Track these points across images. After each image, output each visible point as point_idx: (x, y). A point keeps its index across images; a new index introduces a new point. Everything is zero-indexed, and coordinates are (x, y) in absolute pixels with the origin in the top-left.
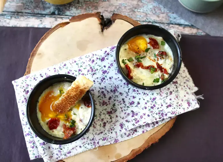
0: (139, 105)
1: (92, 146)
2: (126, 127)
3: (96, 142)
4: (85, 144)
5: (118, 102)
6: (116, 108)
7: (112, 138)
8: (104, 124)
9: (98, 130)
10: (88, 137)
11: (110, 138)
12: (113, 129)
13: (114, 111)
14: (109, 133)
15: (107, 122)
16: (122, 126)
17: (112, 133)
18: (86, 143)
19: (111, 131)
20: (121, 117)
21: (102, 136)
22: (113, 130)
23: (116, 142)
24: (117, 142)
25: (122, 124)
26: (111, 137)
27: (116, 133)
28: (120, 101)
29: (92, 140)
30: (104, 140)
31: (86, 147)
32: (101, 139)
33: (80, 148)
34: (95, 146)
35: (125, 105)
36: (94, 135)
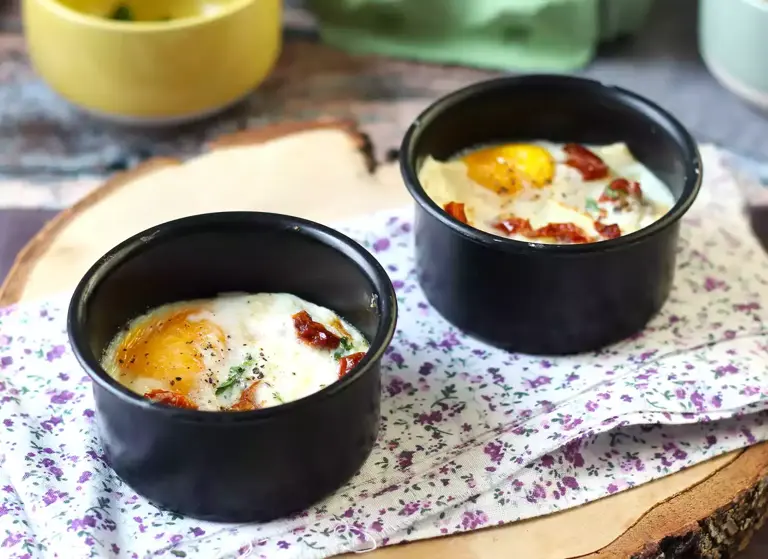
0: (574, 383)
1: (343, 537)
2: (519, 451)
4: (307, 532)
5: (468, 379)
6: (457, 401)
7: (450, 499)
8: (405, 459)
9: (372, 481)
11: (438, 503)
12: (451, 467)
13: (450, 411)
14: (432, 484)
15: (420, 448)
16: (495, 452)
17: (445, 482)
18: (315, 528)
19: (443, 476)
20: (487, 427)
21: (393, 499)
22: (449, 472)
23: (474, 524)
24: (479, 526)
25: (497, 444)
26: (441, 497)
27: (469, 479)
28: (480, 377)
29: (342, 516)
30: (407, 512)
31: (314, 544)
32: (391, 509)
33: (284, 549)
34: (362, 538)
35: (507, 388)
36: (351, 500)
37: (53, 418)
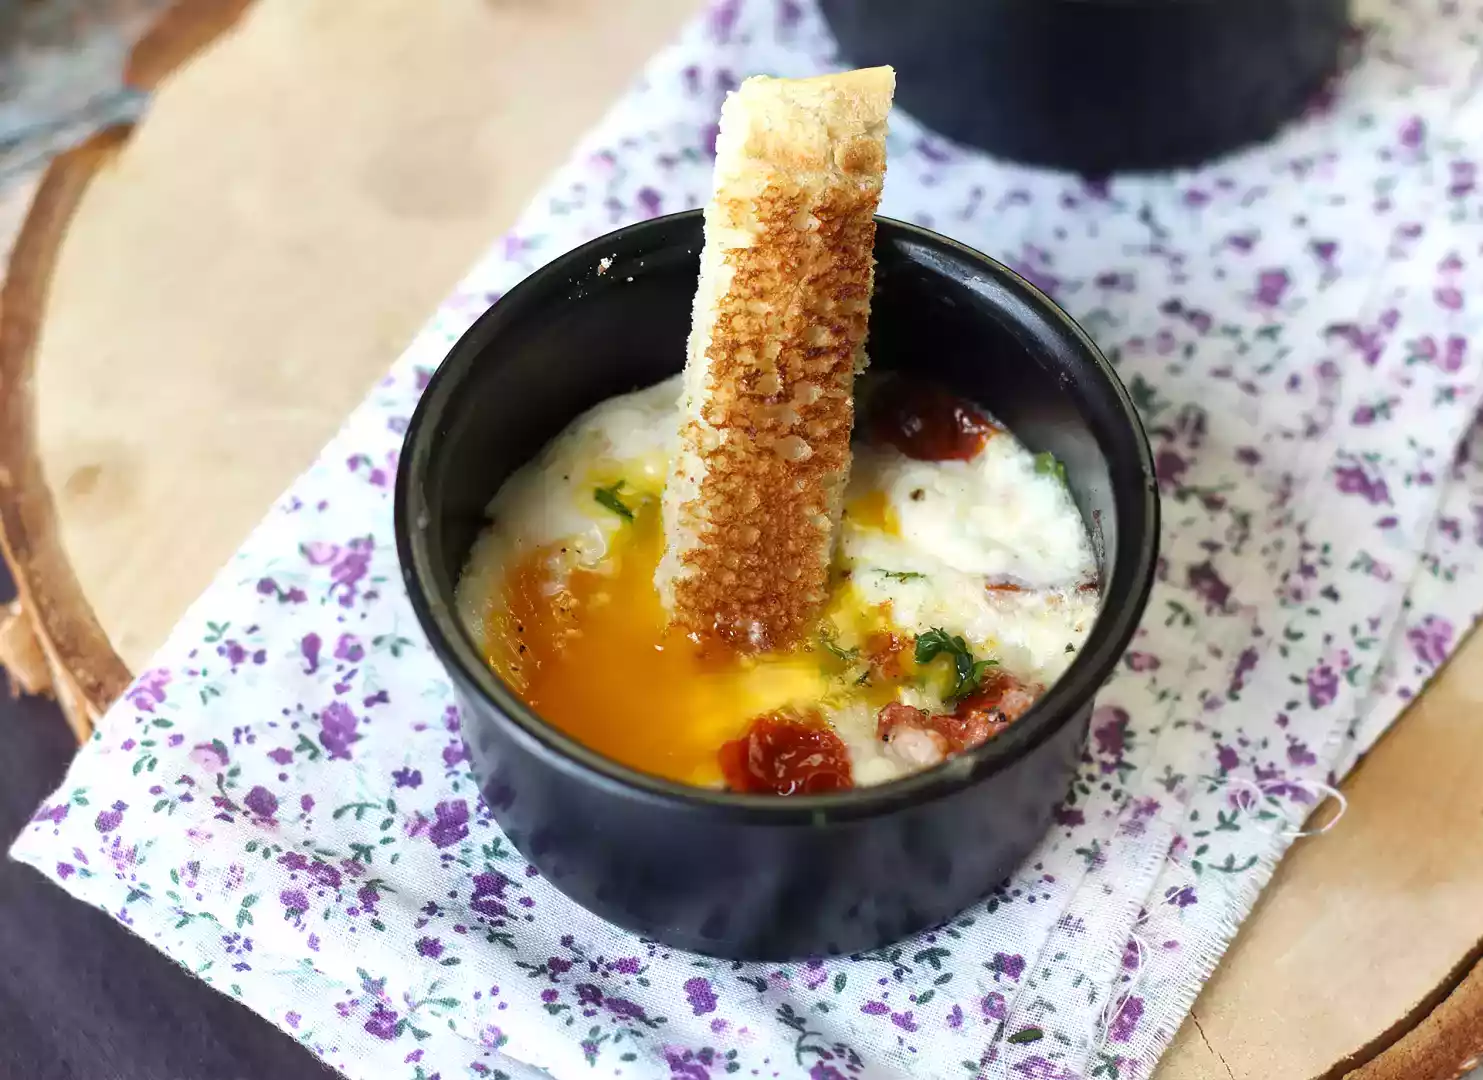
0: (1341, 259)
1: (1265, 815)
2: (1409, 460)
3: (1276, 754)
4: (1194, 843)
5: (1150, 349)
6: (1177, 408)
7: (1374, 624)
8: (1207, 585)
9: (1195, 666)
10: (1168, 769)
11: (1363, 645)
12: (1311, 557)
13: (1184, 439)
14: (1313, 612)
15: (1212, 547)
16: (1358, 480)
17: (1331, 594)
18: (1198, 826)
19: (1316, 585)
21: (1273, 681)
22: (1319, 569)
23: (1439, 649)
24: (1449, 647)
25: (1348, 464)
26: (1354, 630)
27: (1368, 565)
28: (1166, 335)
29: (1223, 772)
30: (1323, 695)
31: (1231, 860)
32: (1292, 705)
33: (1190, 907)
34: (1298, 793)
35: (1233, 332)
36: (1199, 727)
37: (477, 880)
